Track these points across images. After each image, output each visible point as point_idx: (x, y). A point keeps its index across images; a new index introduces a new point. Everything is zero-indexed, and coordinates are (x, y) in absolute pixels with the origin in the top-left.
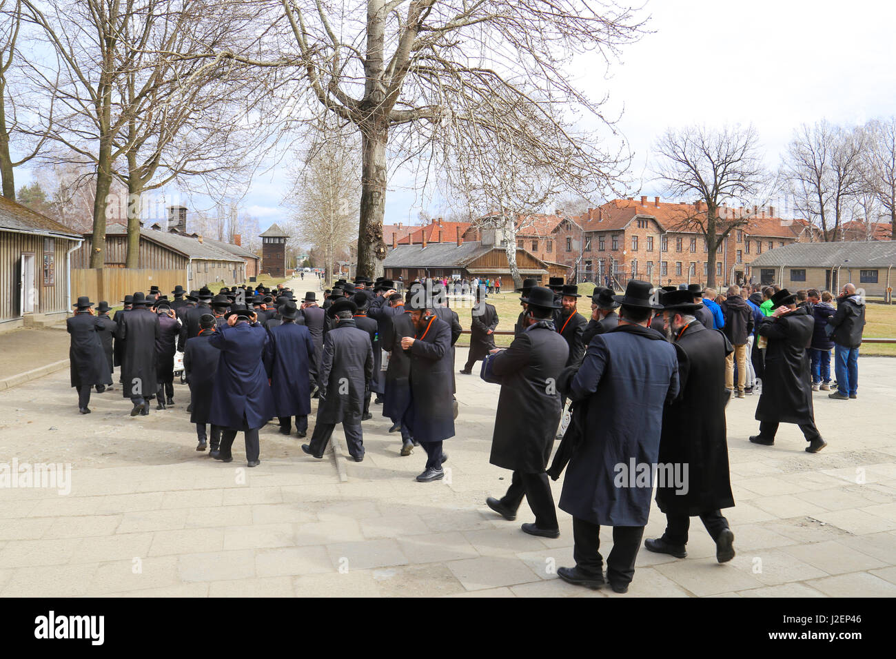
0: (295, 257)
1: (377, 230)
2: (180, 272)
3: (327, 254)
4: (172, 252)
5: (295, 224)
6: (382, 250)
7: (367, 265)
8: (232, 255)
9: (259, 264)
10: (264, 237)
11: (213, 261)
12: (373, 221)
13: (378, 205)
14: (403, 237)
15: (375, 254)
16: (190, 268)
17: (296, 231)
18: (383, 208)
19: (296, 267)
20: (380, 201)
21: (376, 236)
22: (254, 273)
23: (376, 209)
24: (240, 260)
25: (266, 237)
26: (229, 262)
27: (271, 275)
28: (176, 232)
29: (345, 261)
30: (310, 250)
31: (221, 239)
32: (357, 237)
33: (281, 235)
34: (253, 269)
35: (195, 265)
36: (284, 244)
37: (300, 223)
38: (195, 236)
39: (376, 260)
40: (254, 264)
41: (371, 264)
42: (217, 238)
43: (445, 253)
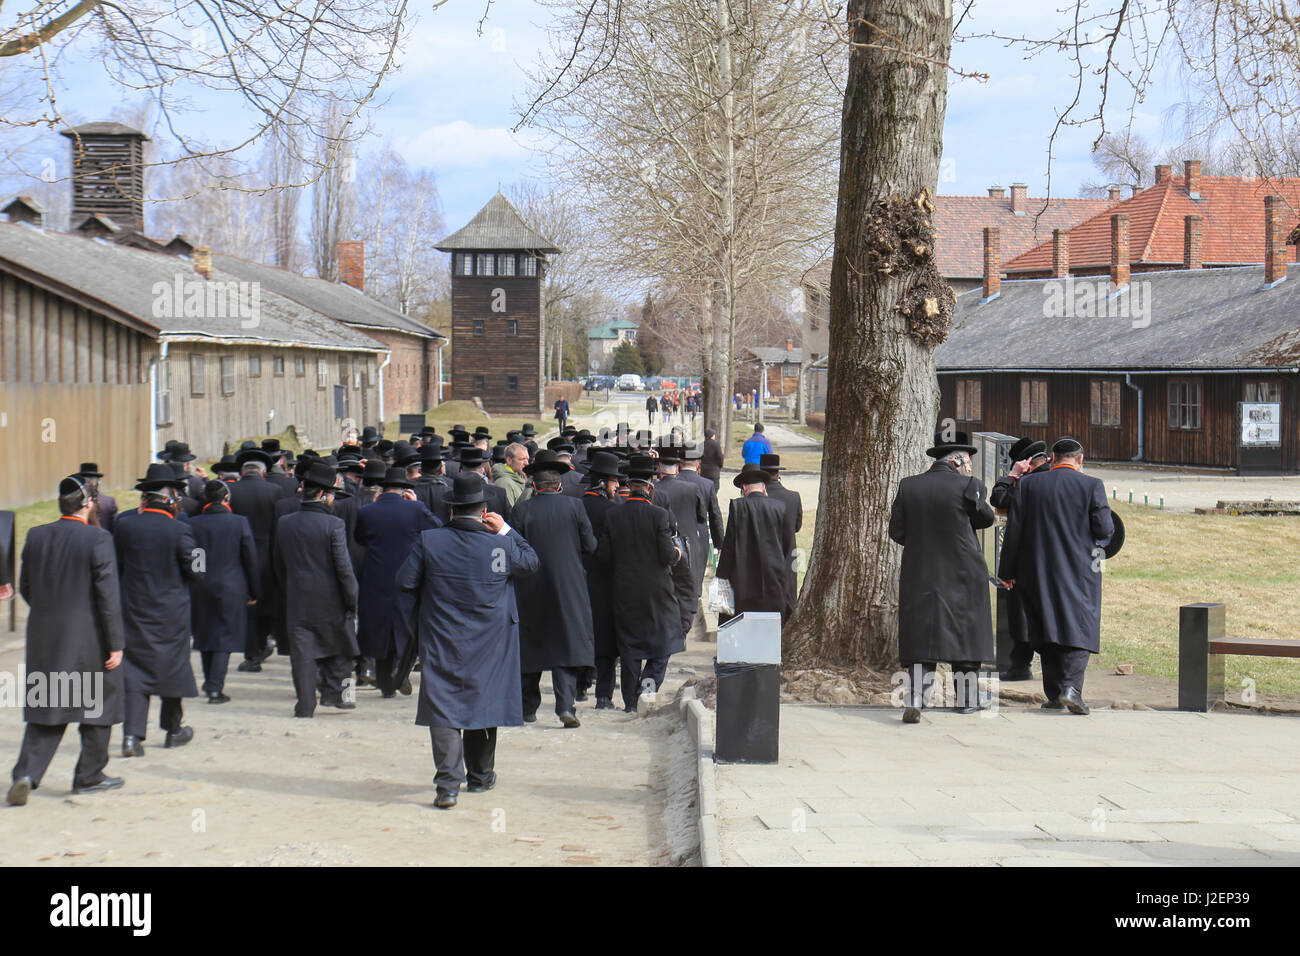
0: (581, 332)
1: (911, 225)
2: (121, 393)
3: (708, 318)
4: (90, 315)
5: (579, 196)
6: (932, 307)
7: (866, 370)
8: (330, 325)
9: (439, 361)
10: (455, 252)
11: (255, 351)
12: (891, 189)
13: (914, 119)
14: (1029, 245)
15: (900, 325)
16: (164, 378)
17: (587, 223)
18: (936, 129)
19: (585, 372)
20: (922, 103)
21: (906, 249)
22: (418, 396)
23: (905, 137)
24: (358, 343)
25: (465, 251)
26: (319, 354)
27: (486, 406)
28: (103, 230)
29: (784, 345)
30: (641, 303)
31: (284, 259)
32: (826, 249)
33: (525, 242)
34: (411, 382)
35: (180, 368)
36: (535, 281)
37: (598, 193)
38: (179, 246)
39: (907, 347)
40: (419, 362)
41: (885, 366)
42: (268, 256)
43: (1209, 309)
